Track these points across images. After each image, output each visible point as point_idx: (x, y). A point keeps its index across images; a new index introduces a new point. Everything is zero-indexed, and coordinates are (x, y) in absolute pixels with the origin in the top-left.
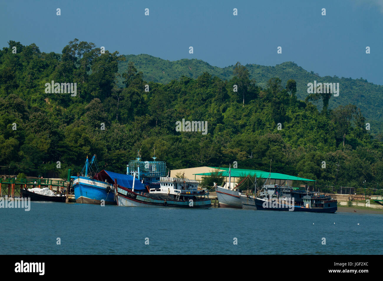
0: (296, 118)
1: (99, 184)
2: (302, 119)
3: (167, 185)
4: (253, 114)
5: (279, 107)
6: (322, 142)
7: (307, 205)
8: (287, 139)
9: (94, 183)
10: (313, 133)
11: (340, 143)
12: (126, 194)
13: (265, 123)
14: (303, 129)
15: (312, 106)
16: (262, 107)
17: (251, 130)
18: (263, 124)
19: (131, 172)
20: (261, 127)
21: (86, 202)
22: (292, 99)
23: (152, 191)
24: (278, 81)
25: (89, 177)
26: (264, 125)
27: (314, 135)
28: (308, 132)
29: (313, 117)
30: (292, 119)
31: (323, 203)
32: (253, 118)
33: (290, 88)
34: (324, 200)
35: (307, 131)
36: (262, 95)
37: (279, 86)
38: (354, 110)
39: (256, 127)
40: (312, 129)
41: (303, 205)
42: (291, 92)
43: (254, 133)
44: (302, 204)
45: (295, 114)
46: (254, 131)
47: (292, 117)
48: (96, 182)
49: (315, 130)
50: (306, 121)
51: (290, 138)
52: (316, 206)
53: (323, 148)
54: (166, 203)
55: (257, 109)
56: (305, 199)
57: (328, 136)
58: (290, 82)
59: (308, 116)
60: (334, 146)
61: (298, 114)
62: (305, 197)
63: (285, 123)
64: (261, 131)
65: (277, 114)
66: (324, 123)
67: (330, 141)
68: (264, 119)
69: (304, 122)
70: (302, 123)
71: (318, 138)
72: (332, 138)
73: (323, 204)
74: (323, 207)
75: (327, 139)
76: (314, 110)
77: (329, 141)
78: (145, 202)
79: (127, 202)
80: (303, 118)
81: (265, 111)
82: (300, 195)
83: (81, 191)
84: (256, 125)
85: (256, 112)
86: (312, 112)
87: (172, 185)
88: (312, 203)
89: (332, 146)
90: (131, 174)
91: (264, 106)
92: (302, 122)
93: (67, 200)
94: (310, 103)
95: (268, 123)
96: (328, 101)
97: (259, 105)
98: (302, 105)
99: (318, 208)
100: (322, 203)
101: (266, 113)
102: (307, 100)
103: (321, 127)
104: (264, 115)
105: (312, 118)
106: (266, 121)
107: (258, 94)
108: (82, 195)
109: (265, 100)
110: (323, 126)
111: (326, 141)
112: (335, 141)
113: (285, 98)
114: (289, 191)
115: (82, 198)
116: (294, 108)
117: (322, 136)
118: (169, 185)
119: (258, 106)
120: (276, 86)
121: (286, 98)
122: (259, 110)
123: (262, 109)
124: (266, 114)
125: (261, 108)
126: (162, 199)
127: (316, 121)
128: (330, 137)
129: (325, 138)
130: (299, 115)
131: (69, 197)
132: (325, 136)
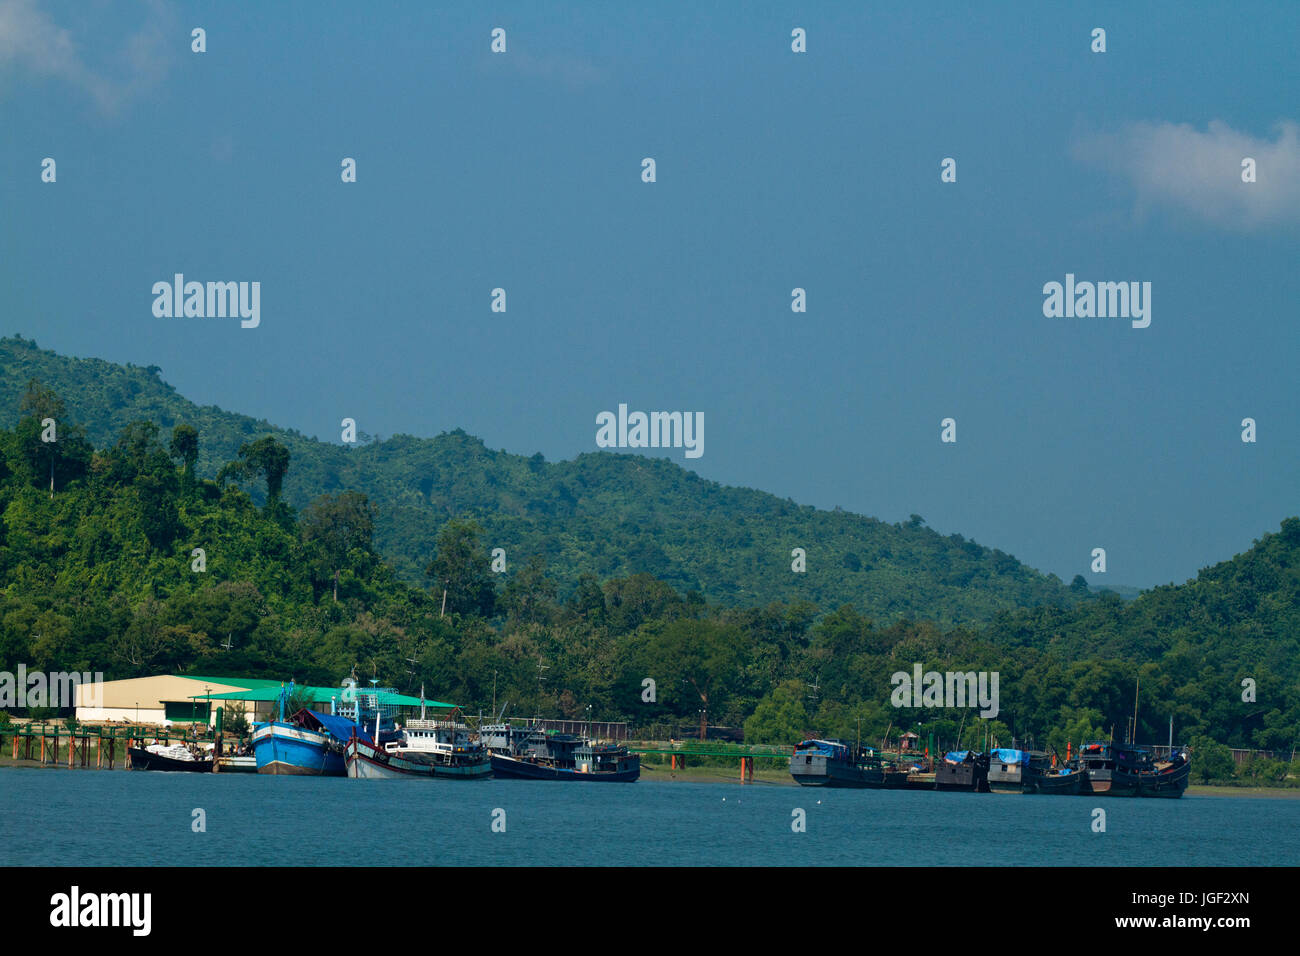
0: (203, 530)
1: (310, 737)
2: (220, 532)
3: (421, 734)
4: (82, 517)
5: (161, 500)
6: (277, 592)
7: (584, 767)
8: (187, 584)
9: (300, 735)
10: (251, 568)
11: (323, 593)
12: (371, 756)
13: (121, 542)
14: (225, 557)
15: (239, 494)
16: (105, 500)
17: (83, 562)
18: (117, 545)
19: (340, 711)
20: (110, 553)
21: (285, 771)
22: (186, 478)
23: (389, 747)
24: (151, 430)
25: (292, 724)
26: (119, 547)
27: (254, 573)
28: (239, 566)
29: (245, 526)
30: (192, 532)
31: (616, 761)
32: (85, 528)
33: (182, 448)
34: (618, 754)
35: (236, 564)
36: (100, 466)
37: (155, 444)
38: (361, 507)
39: (96, 552)
40: (247, 557)
41: (575, 766)
42: (182, 458)
43: (93, 571)
44: (572, 764)
45: (200, 519)
46: (91, 564)
47: (190, 525)
48: (304, 733)
49: (255, 561)
50: (228, 535)
51: (195, 583)
52: (602, 766)
53: (282, 607)
54: (434, 770)
55: (92, 505)
56: (578, 755)
57: (291, 576)
58: (183, 432)
59: (231, 521)
60: (310, 603)
61: (208, 517)
62: (577, 750)
63: (176, 541)
64: (112, 565)
65: (158, 519)
66: (277, 542)
67: (297, 589)
68: (116, 532)
69: (225, 538)
70: (220, 541)
71: (265, 582)
72: (301, 582)
73: (614, 765)
74: (615, 770)
75: (289, 583)
76: (246, 506)
77: (295, 587)
78: (402, 771)
79: (373, 770)
80: (223, 529)
81: (114, 509)
82: (564, 745)
83: (276, 751)
84: (98, 547)
85: (89, 512)
86: (238, 510)
87: (432, 736)
88: (595, 761)
89: (303, 601)
90: (338, 714)
91: (110, 495)
92: (220, 538)
93: (216, 768)
94: (233, 488)
95: (128, 544)
96: (280, 480)
97: (98, 495)
98: (212, 493)
99: (607, 772)
100: (612, 761)
101: (118, 514)
102: (221, 479)
103: (271, 552)
104: (113, 520)
105: (240, 527)
106: (124, 537)
107: (88, 464)
108: (276, 758)
109: (110, 478)
110: (273, 550)
111: (286, 589)
112: (310, 588)
113: (164, 475)
114: (544, 739)
115: (277, 764)
116: (194, 502)
117: (277, 576)
118: (426, 735)
119: (93, 498)
120: (143, 444)
121: (166, 474)
122: (98, 508)
123: (105, 505)
124: (120, 519)
125: (102, 502)
126: (423, 764)
127: (251, 535)
128: (297, 579)
129: (286, 581)
130: (210, 521)
131: (221, 763)
132: (284, 577)
